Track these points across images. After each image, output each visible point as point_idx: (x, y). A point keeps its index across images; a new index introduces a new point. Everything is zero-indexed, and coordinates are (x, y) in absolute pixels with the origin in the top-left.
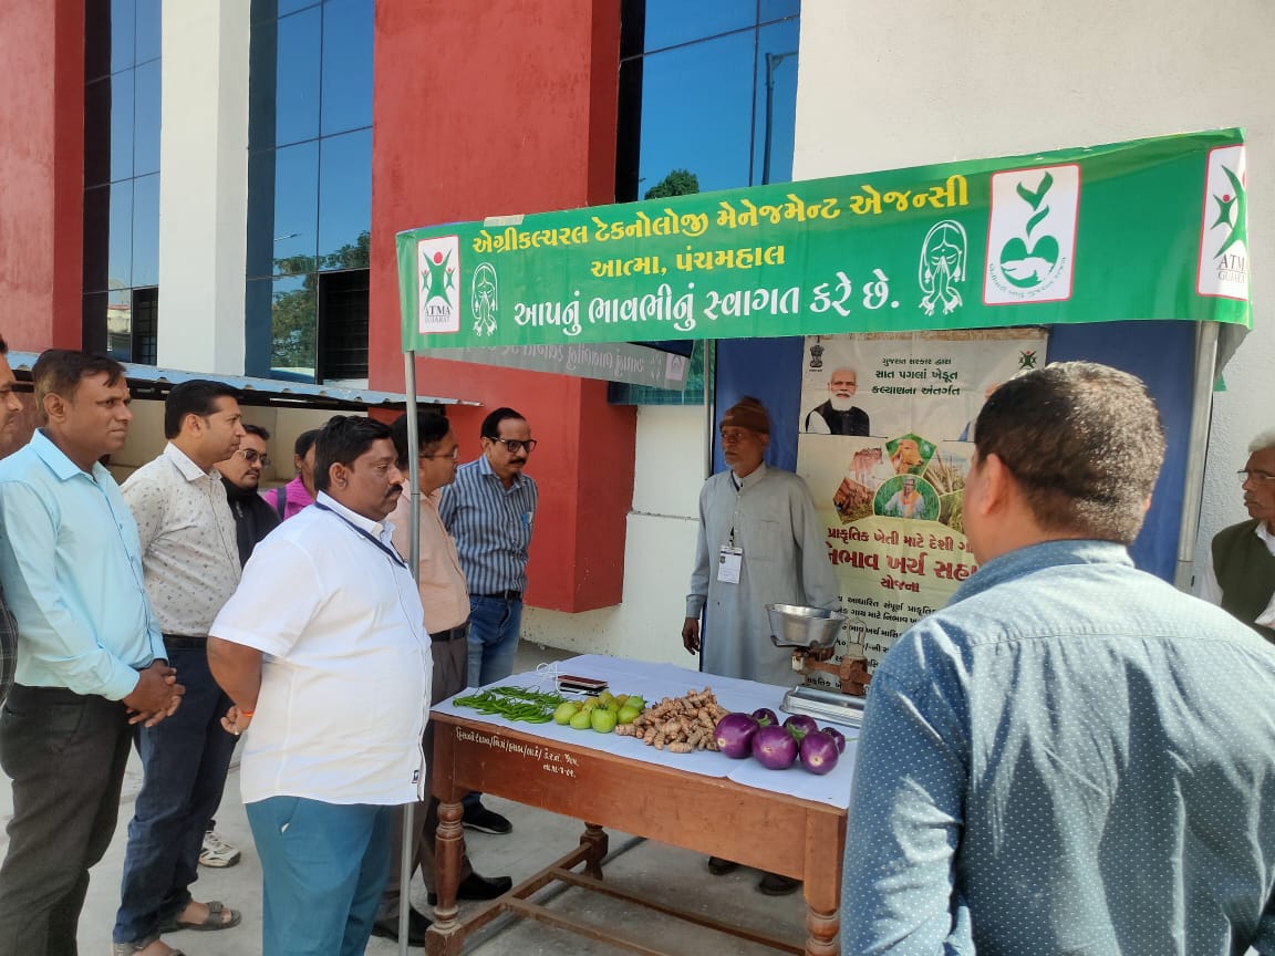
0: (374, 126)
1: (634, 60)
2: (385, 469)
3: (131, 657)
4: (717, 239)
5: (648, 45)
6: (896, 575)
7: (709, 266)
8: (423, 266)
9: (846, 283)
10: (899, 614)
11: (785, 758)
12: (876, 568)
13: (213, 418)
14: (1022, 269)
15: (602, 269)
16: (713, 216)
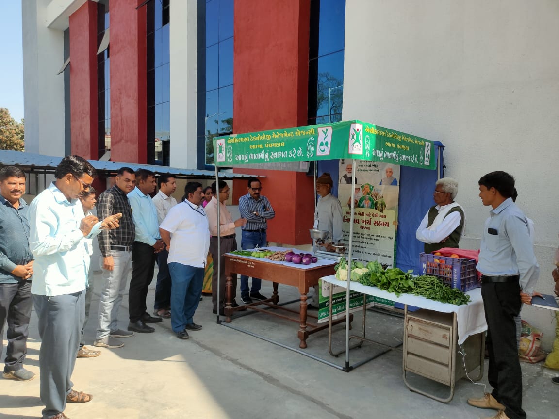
0: (234, 84)
1: (315, 60)
2: (200, 194)
3: (155, 237)
4: (273, 141)
5: (320, 53)
6: (364, 225)
7: (271, 146)
8: (218, 146)
9: (295, 150)
10: (365, 236)
11: (298, 261)
12: (359, 223)
13: (168, 183)
14: (323, 148)
15: (252, 147)
16: (272, 136)
